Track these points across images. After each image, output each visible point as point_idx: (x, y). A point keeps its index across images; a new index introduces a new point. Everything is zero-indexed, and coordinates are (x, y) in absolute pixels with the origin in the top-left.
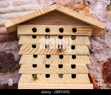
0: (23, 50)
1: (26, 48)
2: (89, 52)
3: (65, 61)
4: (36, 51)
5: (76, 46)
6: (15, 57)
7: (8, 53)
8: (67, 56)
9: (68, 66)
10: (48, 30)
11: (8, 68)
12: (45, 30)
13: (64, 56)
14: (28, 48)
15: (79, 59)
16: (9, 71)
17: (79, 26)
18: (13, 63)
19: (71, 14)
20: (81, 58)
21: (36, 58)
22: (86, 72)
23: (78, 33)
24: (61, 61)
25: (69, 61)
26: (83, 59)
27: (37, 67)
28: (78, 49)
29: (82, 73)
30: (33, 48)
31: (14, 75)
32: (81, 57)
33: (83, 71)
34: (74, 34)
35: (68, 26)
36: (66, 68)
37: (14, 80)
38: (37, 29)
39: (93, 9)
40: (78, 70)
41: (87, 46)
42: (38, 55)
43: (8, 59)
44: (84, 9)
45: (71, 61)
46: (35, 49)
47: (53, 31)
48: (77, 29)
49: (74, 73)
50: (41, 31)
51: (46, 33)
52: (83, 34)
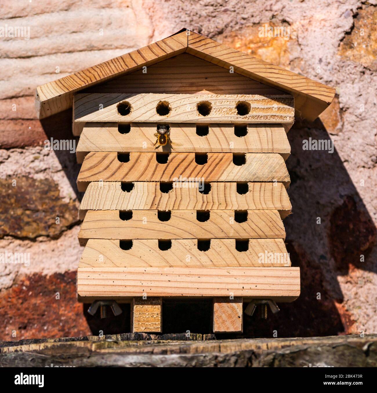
0: (91, 168)
1: (100, 162)
2: (287, 173)
3: (216, 201)
4: (130, 170)
5: (247, 156)
6: (61, 190)
7: (41, 181)
8: (223, 184)
9: (225, 216)
10: (163, 109)
11: (42, 225)
12: (155, 110)
13: (211, 184)
14: (106, 162)
15: (257, 194)
16: (44, 233)
17: (257, 97)
18: (57, 209)
19: (232, 59)
20: (262, 192)
21: (129, 191)
22: (277, 233)
23: (253, 117)
24: (205, 200)
25: (228, 199)
26: (268, 194)
27: (133, 218)
28: (254, 164)
29: (267, 237)
30: (119, 163)
31: (61, 248)
32: (262, 189)
33: (269, 229)
34: (241, 119)
35: (223, 97)
36: (219, 220)
37: (61, 262)
38: (133, 105)
39: (300, 45)
40: (254, 227)
41: (281, 154)
42: (135, 183)
43: (41, 198)
44: (272, 45)
45: (234, 199)
46: (127, 166)
47: (179, 111)
48: (253, 106)
49: (243, 235)
50: (143, 110)
51: (158, 118)
52: (268, 121)
